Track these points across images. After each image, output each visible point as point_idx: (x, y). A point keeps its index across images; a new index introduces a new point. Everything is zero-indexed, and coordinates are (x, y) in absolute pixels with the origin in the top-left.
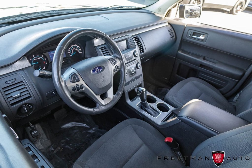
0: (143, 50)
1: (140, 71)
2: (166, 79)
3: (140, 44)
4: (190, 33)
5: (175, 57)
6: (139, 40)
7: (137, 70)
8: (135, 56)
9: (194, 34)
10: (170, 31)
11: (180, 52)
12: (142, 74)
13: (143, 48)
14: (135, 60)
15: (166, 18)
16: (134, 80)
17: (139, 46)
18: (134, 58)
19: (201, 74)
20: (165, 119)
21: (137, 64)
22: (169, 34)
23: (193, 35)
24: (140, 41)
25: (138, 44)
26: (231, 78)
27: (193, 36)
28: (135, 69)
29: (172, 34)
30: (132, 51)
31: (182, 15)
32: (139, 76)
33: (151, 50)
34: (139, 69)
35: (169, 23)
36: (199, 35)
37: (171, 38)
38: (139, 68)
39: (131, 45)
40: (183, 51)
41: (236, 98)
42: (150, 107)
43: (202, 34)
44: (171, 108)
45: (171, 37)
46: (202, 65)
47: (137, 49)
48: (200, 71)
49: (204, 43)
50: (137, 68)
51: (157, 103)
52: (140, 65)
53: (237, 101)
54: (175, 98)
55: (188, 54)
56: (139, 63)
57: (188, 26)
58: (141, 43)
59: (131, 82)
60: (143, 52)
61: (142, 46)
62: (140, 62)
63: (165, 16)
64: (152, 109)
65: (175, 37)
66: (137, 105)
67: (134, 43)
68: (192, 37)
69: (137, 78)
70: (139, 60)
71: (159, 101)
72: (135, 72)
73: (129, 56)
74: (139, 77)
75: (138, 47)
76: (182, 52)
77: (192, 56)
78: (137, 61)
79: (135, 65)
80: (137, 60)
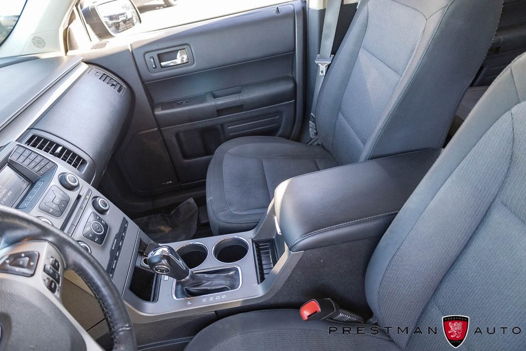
0: (80, 158)
1: (115, 216)
2: (171, 182)
3: (59, 149)
4: (152, 60)
5: (156, 129)
6: (46, 140)
7: (107, 218)
8: (71, 188)
9: (161, 58)
10: (103, 78)
11: (159, 112)
12: (124, 219)
13: (75, 155)
14: (79, 197)
15: (70, 53)
16: (118, 248)
17: (59, 156)
18: (73, 195)
19: (229, 128)
20: (258, 269)
21: (94, 204)
22: (109, 86)
23: (160, 61)
24: (52, 143)
25: (53, 153)
26: (282, 104)
27: (163, 64)
28: (100, 220)
29: (115, 83)
30: (55, 181)
31: (102, 33)
32: (121, 227)
33: (99, 146)
34: (108, 212)
35: (87, 63)
36: (172, 55)
37: (121, 93)
38: (108, 210)
39: (37, 169)
40: (165, 106)
41: (312, 131)
42: (206, 276)
43: (177, 51)
44: (247, 237)
45: (119, 91)
46: (220, 111)
47: (62, 167)
48: (222, 125)
49: (194, 65)
50: (103, 212)
51: (211, 250)
52: (102, 200)
53: (316, 134)
54: (232, 210)
55: (178, 104)
56: (96, 197)
57: (135, 47)
58: (58, 145)
59: (117, 258)
60: (84, 162)
61: (69, 152)
62: (96, 193)
63: (66, 51)
64: (214, 275)
65: (124, 86)
66: (175, 298)
67: (39, 158)
68: (162, 67)
69: (120, 237)
70: (89, 190)
71: (210, 243)
72: (106, 226)
73: (57, 201)
74: (123, 229)
75: (60, 160)
76: (162, 110)
77: (190, 105)
78: (88, 197)
79: (90, 210)
80: (87, 194)
